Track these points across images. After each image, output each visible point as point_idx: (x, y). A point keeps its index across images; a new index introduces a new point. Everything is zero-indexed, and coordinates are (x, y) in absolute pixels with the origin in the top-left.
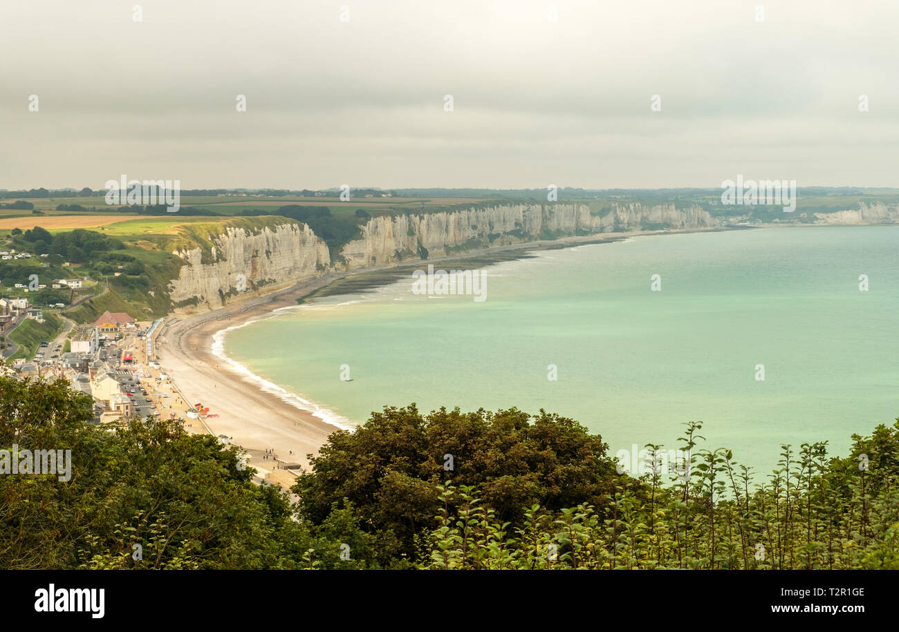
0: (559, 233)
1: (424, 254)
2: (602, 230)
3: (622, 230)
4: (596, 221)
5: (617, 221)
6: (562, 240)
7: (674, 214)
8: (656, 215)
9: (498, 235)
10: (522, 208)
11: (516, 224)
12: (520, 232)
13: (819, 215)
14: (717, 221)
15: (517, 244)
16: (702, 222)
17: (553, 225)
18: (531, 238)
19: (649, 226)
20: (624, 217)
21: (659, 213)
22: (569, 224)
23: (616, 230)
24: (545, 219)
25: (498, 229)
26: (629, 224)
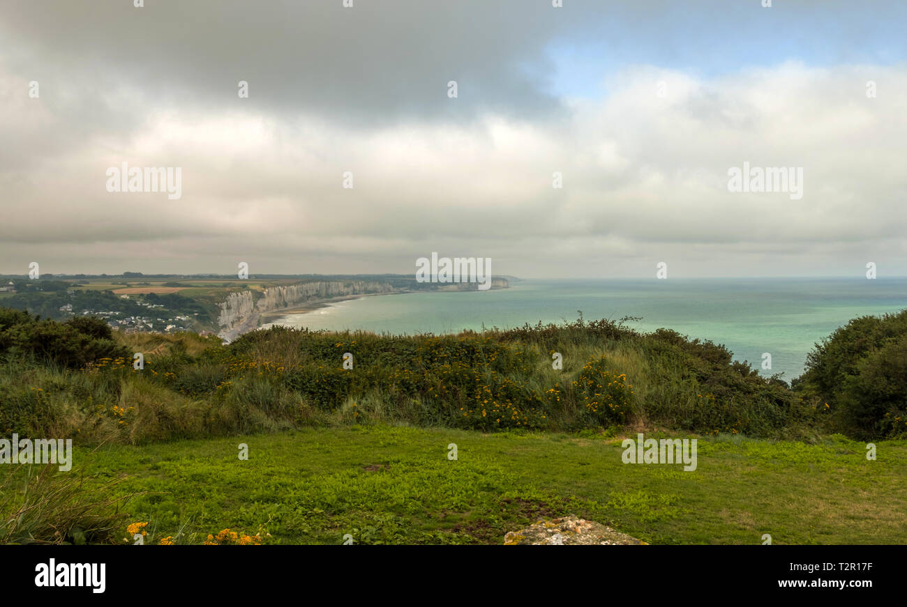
0: (332, 295)
1: (286, 305)
2: (348, 294)
3: (357, 294)
4: (346, 290)
5: (354, 290)
6: (335, 298)
7: (378, 286)
8: (371, 287)
9: (310, 296)
10: (319, 283)
11: (317, 291)
12: (318, 295)
13: (439, 287)
14: (395, 289)
15: (317, 301)
16: (389, 290)
17: (330, 292)
18: (322, 298)
19: (368, 292)
20: (357, 287)
21: (372, 286)
22: (335, 291)
23: (354, 294)
24: (327, 289)
25: (310, 293)
26: (359, 291)
